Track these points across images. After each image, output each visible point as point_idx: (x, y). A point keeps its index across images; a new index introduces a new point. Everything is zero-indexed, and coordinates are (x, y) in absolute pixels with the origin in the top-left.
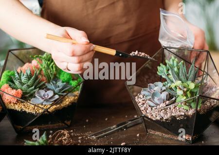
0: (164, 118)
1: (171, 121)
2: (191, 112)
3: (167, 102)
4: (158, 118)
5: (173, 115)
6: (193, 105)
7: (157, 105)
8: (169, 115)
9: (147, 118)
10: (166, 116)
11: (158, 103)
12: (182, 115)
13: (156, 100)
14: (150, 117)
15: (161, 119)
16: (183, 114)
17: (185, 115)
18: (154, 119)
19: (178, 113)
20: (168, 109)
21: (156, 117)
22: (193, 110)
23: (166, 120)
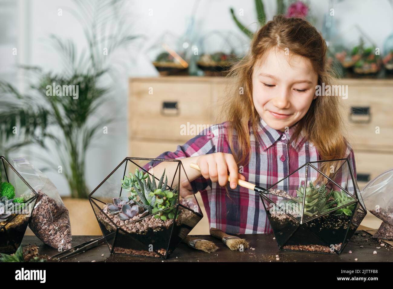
0: (140, 231)
1: (148, 233)
2: (168, 224)
3: (140, 215)
4: (134, 230)
5: (150, 226)
6: (169, 216)
7: (130, 218)
8: (145, 227)
9: (122, 230)
10: (142, 228)
11: (131, 215)
12: (159, 227)
13: (128, 212)
14: (125, 229)
15: (137, 231)
16: (160, 225)
17: (162, 227)
18: (130, 232)
19: (155, 225)
20: (143, 221)
21: (132, 229)
22: (171, 220)
23: (142, 232)
